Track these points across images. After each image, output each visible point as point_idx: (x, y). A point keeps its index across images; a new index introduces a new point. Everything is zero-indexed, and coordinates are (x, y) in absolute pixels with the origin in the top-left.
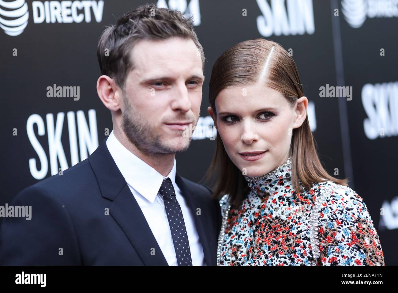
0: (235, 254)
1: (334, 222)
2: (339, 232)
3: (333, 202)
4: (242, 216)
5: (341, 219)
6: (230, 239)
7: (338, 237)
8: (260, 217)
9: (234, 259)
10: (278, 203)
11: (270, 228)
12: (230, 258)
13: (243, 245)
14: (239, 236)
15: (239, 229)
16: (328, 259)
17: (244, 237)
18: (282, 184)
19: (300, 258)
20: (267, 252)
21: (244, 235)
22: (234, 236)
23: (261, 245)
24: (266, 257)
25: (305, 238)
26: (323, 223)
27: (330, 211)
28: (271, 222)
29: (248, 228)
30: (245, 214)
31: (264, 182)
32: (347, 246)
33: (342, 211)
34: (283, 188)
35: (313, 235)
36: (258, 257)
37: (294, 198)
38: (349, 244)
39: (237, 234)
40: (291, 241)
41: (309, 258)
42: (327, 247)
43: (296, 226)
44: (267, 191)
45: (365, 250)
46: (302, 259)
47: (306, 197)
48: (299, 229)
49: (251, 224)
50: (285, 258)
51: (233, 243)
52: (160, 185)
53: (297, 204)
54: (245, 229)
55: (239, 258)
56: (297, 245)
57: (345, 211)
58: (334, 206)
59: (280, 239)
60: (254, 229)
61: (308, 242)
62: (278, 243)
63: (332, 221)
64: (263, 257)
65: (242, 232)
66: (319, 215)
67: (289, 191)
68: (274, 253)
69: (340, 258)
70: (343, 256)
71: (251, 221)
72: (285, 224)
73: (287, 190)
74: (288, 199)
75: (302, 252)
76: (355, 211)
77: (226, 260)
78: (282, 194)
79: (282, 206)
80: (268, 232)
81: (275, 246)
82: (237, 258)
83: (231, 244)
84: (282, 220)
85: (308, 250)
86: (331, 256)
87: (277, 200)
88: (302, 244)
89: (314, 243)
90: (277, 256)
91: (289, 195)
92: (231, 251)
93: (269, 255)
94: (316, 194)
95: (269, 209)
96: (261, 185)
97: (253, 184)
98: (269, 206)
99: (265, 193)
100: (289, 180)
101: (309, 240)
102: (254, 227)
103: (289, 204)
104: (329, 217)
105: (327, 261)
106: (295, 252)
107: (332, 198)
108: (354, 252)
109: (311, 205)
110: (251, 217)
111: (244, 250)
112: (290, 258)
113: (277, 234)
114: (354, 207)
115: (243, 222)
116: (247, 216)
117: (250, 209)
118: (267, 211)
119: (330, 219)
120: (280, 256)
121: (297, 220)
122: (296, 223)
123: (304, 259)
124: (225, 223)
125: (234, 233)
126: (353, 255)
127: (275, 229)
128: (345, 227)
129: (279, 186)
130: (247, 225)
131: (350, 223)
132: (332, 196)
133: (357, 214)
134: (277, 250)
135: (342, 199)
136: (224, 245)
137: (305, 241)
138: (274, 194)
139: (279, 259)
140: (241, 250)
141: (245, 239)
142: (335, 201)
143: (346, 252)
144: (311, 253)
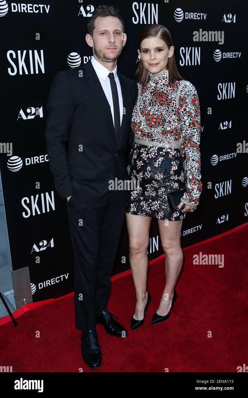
0: (144, 103)
1: (186, 95)
2: (188, 99)
3: (185, 88)
4: (147, 89)
5: (189, 94)
6: (142, 97)
7: (187, 101)
8: (155, 91)
9: (144, 105)
10: (163, 86)
11: (159, 95)
12: (142, 105)
13: (147, 100)
14: (146, 97)
15: (146, 94)
16: (183, 108)
17: (148, 97)
18: (164, 79)
19: (171, 107)
20: (158, 104)
21: (148, 96)
22: (144, 97)
23: (156, 101)
24: (158, 106)
25: (174, 100)
26: (181, 95)
27: (185, 91)
28: (160, 93)
29: (150, 94)
30: (149, 89)
31: (157, 78)
32: (190, 104)
33: (189, 91)
34: (164, 81)
35: (177, 99)
36: (155, 106)
37: (169, 85)
38: (191, 104)
39: (145, 96)
40: (168, 101)
41: (175, 107)
42: (183, 104)
43: (170, 95)
44: (159, 81)
45: (196, 106)
46: (172, 108)
47: (174, 85)
48: (171, 97)
49: (151, 93)
50: (166, 107)
51: (144, 99)
52: (108, 74)
53: (170, 87)
54: (148, 94)
55: (146, 105)
56: (171, 103)
57: (190, 91)
58: (186, 89)
59: (164, 100)
60: (153, 95)
61: (175, 102)
62: (163, 101)
63: (185, 95)
64: (157, 106)
65: (147, 96)
66: (180, 92)
67: (167, 82)
68: (161, 104)
69: (187, 108)
70: (188, 108)
71: (151, 92)
72: (166, 94)
73: (166, 82)
74: (167, 85)
75: (172, 105)
76: (193, 91)
77: (141, 106)
78: (164, 83)
79: (164, 87)
80: (159, 97)
81: (162, 102)
82: (145, 105)
83: (143, 100)
84: (164, 93)
85: (175, 105)
86: (184, 107)
87: (162, 85)
88: (172, 102)
89: (177, 102)
90: (163, 106)
91: (167, 83)
92: (143, 102)
93: (159, 105)
94: (178, 84)
95: (159, 88)
96: (156, 79)
97: (153, 78)
98: (159, 87)
99: (157, 82)
100: (166, 78)
101: (176, 101)
102: (152, 94)
103: (167, 87)
104: (184, 93)
105: (182, 109)
106: (170, 105)
107: (185, 87)
108: (192, 106)
109: (176, 88)
110: (151, 90)
111: (148, 102)
112: (168, 107)
113: (162, 97)
114: (193, 90)
115: (148, 92)
116: (150, 90)
117: (151, 87)
118: (158, 89)
119: (184, 94)
120: (164, 106)
121: (171, 93)
122: (170, 94)
123: (173, 108)
124: (140, 92)
125: (144, 96)
126: (192, 107)
127: (162, 95)
128: (190, 97)
129: (163, 80)
130: (149, 93)
131: (191, 96)
132: (185, 86)
133: (194, 92)
134: (162, 104)
135: (189, 87)
136: (140, 100)
137: (174, 101)
138: (161, 83)
139: (163, 107)
140: (147, 102)
141: (148, 98)
142: (186, 88)
143: (189, 106)
144: (176, 106)
